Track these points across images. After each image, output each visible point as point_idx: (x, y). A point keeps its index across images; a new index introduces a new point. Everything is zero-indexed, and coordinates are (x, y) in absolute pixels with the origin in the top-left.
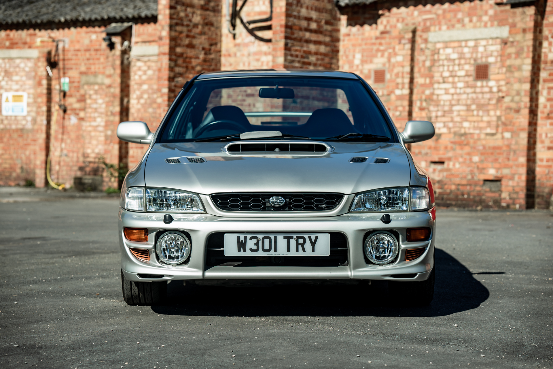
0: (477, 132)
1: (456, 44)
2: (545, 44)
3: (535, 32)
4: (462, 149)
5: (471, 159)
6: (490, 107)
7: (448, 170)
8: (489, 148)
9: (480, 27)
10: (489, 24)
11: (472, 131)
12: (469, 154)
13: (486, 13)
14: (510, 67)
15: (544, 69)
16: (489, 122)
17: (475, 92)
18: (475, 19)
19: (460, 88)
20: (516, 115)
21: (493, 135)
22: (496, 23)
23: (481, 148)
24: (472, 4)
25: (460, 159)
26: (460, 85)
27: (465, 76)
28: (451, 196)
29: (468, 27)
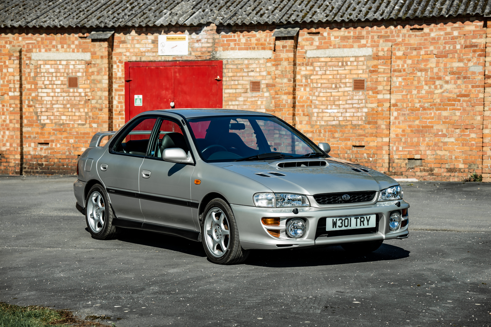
0: (72, 123)
1: (53, 62)
2: (115, 66)
3: (109, 59)
4: (61, 134)
5: (68, 141)
6: (80, 106)
7: (52, 149)
8: (81, 133)
9: (69, 52)
10: (76, 50)
11: (68, 122)
12: (66, 137)
13: (73, 43)
14: (94, 80)
15: (115, 82)
16: (80, 116)
17: (69, 96)
18: (65, 46)
19: (58, 93)
20: (100, 112)
21: (83, 125)
22: (80, 50)
23: (75, 133)
24: (63, 36)
25: (60, 141)
26: (58, 90)
27: (61, 84)
28: (54, 166)
29: (61, 51)
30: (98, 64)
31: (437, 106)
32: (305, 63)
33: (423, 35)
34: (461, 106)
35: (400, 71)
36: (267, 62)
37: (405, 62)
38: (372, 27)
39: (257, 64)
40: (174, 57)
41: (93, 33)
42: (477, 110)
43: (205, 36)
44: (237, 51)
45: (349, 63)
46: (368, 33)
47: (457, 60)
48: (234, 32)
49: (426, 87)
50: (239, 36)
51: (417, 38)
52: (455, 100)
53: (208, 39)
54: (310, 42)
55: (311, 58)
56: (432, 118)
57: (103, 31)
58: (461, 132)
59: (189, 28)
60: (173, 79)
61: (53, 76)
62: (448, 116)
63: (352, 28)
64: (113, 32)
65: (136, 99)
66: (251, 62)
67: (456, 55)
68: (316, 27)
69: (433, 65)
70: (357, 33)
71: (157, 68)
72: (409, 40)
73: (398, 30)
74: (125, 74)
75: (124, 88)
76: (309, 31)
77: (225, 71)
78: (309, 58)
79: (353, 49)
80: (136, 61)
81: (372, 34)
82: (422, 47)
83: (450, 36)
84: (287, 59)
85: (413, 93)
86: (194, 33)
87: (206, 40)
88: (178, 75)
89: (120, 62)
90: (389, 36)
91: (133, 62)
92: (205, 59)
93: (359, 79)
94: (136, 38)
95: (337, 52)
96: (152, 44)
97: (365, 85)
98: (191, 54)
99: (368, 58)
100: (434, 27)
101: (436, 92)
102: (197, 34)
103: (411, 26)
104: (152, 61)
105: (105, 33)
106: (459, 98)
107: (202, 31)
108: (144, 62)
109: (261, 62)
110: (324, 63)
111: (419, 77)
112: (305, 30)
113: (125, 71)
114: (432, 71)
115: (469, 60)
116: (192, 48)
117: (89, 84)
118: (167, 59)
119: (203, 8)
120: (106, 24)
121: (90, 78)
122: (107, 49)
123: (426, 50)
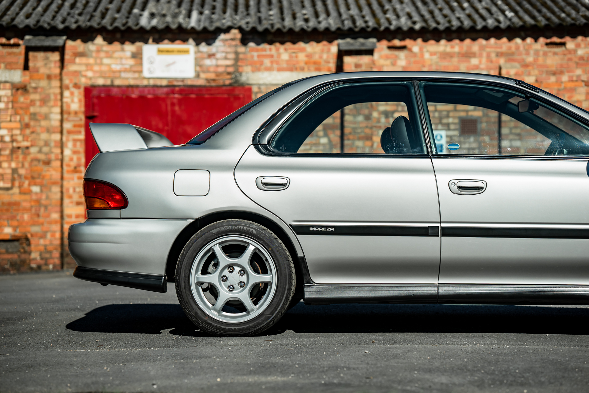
2: (66, 94)
14: (34, 114)
15: (67, 120)
30: (43, 88)
33: (566, 52)
38: (487, 39)
40: (170, 80)
41: (27, 37)
43: (222, 49)
44: (275, 72)
46: (482, 48)
48: (271, 43)
50: (278, 50)
51: (556, 57)
53: (226, 53)
54: (392, 61)
57: (47, 36)
59: (195, 36)
60: (170, 114)
63: (457, 41)
64: (64, 38)
68: (401, 38)
69: (582, 97)
70: (465, 48)
71: (142, 98)
72: (544, 61)
73: (528, 45)
74: (86, 105)
75: (83, 130)
76: (391, 44)
80: (104, 86)
81: (488, 50)
82: (565, 70)
86: (203, 44)
87: (224, 54)
88: (177, 108)
89: (76, 86)
90: (513, 54)
91: (99, 86)
92: (222, 84)
93: (469, 117)
94: (105, 48)
96: (133, 60)
97: (478, 126)
98: (199, 75)
100: (582, 40)
102: (209, 44)
103: (547, 38)
104: (132, 86)
105: (50, 38)
107: (217, 41)
108: (119, 87)
112: (384, 44)
113: (86, 102)
116: (201, 66)
117: (20, 121)
118: (159, 83)
119: (197, 9)
120: (49, 24)
121: (21, 112)
122: (58, 64)
123: (571, 74)
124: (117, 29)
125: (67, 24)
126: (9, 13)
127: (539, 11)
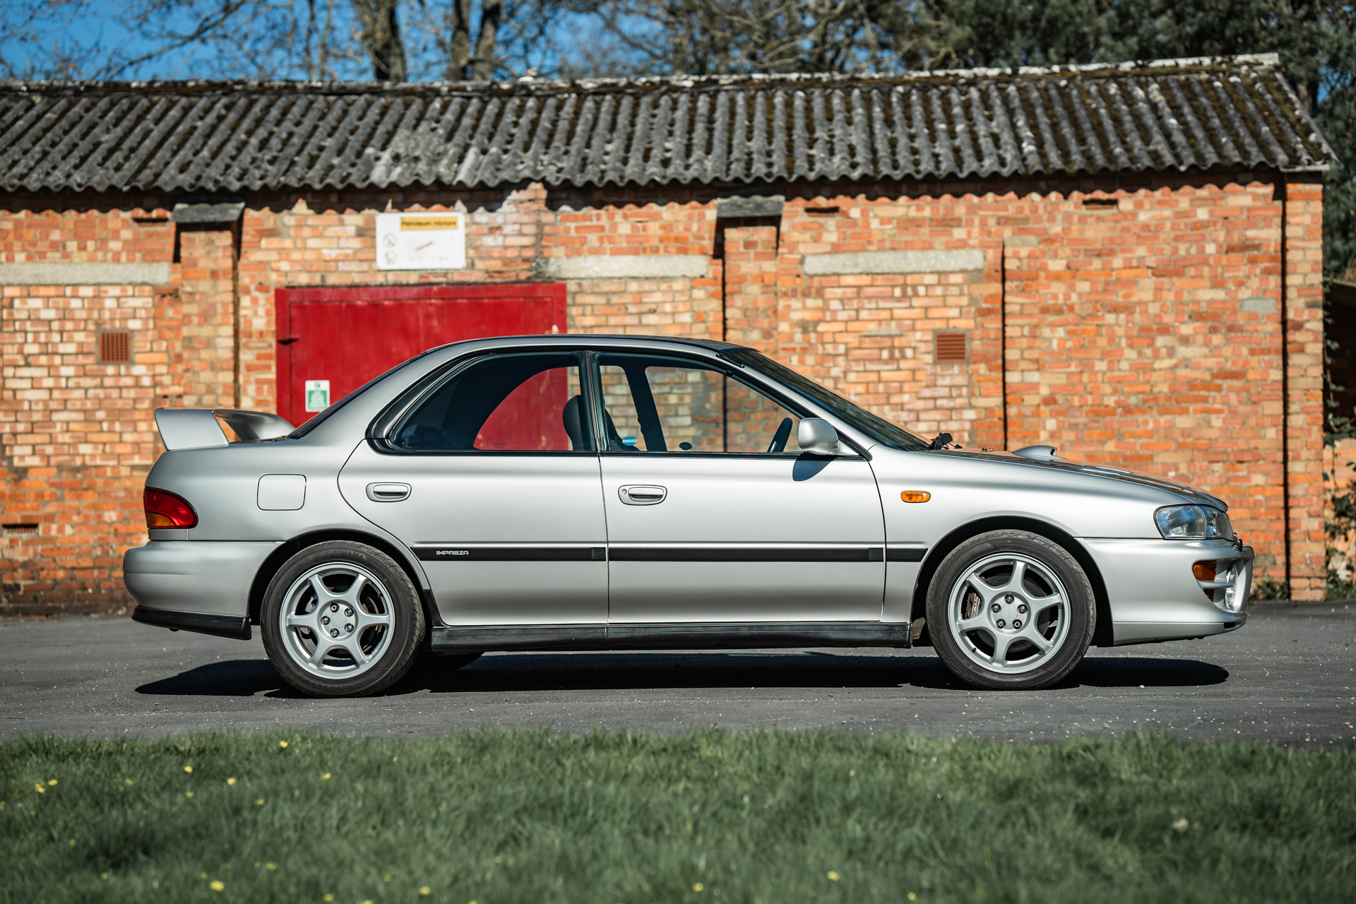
0: (112, 463)
1: (52, 291)
2: (245, 301)
3: (233, 279)
4: (78, 497)
5: (99, 518)
6: (137, 416)
7: (47, 540)
9: (105, 261)
10: (124, 257)
11: (98, 462)
12: (94, 506)
13: (116, 234)
14: (190, 339)
15: (246, 346)
16: (137, 444)
17: (102, 386)
18: (91, 245)
19: (68, 378)
22: (138, 256)
23: (122, 494)
24: (83, 216)
25: (75, 518)
26: (68, 371)
27: (77, 354)
28: (55, 592)
29: (76, 260)
30: (203, 293)
31: (1161, 401)
32: (799, 290)
33: (1118, 217)
34: (1223, 403)
35: (1059, 311)
36: (693, 288)
37: (1072, 288)
38: (980, 194)
39: (663, 292)
40: (424, 273)
41: (179, 206)
42: (1267, 411)
43: (515, 217)
44: (607, 257)
45: (922, 290)
46: (972, 209)
47: (1208, 284)
48: (599, 205)
49: (1131, 354)
50: (611, 217)
51: (1102, 225)
52: (1206, 386)
53: (521, 224)
54: (814, 233)
55: (816, 275)
56: (1150, 434)
57: (212, 203)
58: (1226, 470)
59: (466, 196)
60: (422, 334)
61: (51, 331)
62: (1191, 429)
63: (928, 198)
64: (242, 205)
65: (311, 393)
66: (647, 286)
67: (1206, 270)
68: (828, 193)
69: (1148, 296)
70: (942, 211)
71: (375, 306)
72: (1080, 231)
73: (1052, 203)
74: (279, 321)
75: (273, 364)
76: (811, 204)
77: (573, 311)
78: (812, 276)
79: (931, 254)
80: (309, 286)
81: (982, 213)
82: (1118, 248)
83: (1188, 221)
84: (760, 278)
85: (1097, 368)
86: (481, 209)
87: (517, 227)
88: (435, 323)
89: (262, 288)
90: (1026, 219)
91: (301, 287)
92: (514, 279)
93: (951, 331)
94: (310, 222)
95: (889, 261)
96: (359, 240)
97: (967, 347)
98: (473, 265)
99: (975, 276)
100: (1146, 196)
101: (1158, 365)
102: (491, 210)
103: (1085, 192)
104: (357, 286)
105: (218, 207)
106: (1218, 382)
107: (505, 204)
108: (333, 287)
109: (678, 286)
110: (854, 290)
111: (1110, 326)
112: (800, 203)
113: (278, 315)
114: (1145, 312)
115: (1240, 284)
116: (476, 248)
117: (167, 351)
118: (403, 279)
119: (478, 145)
120: (216, 182)
121: (169, 334)
122: (230, 252)
123: (1128, 255)
124: (329, 189)
125: (245, 182)
126: (152, 163)
127: (1082, 141)
